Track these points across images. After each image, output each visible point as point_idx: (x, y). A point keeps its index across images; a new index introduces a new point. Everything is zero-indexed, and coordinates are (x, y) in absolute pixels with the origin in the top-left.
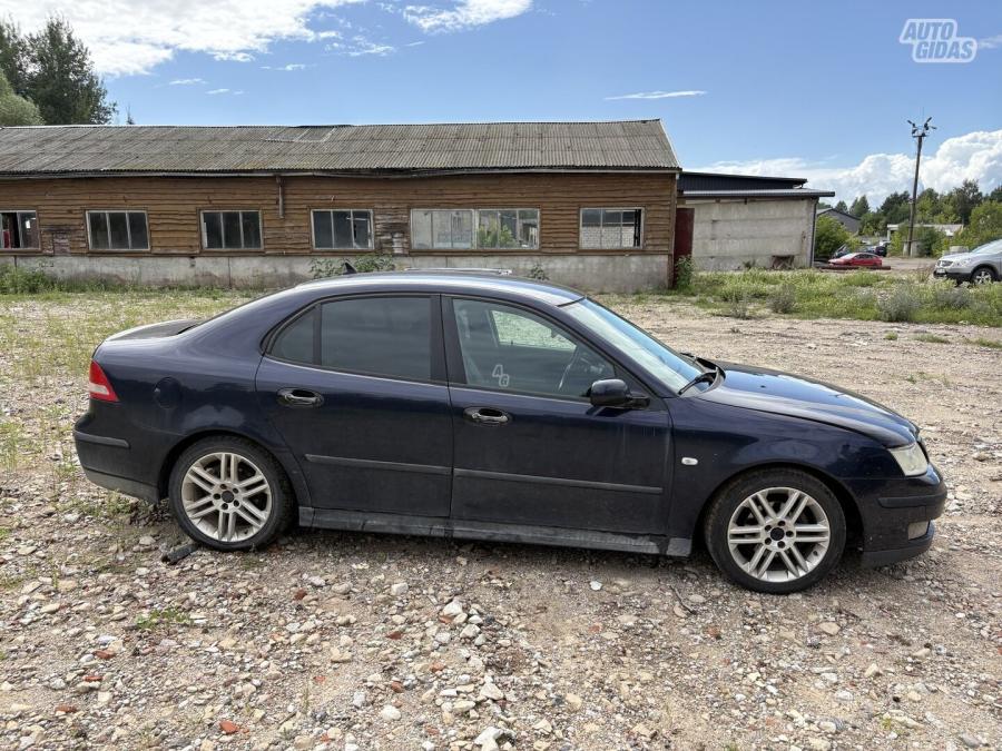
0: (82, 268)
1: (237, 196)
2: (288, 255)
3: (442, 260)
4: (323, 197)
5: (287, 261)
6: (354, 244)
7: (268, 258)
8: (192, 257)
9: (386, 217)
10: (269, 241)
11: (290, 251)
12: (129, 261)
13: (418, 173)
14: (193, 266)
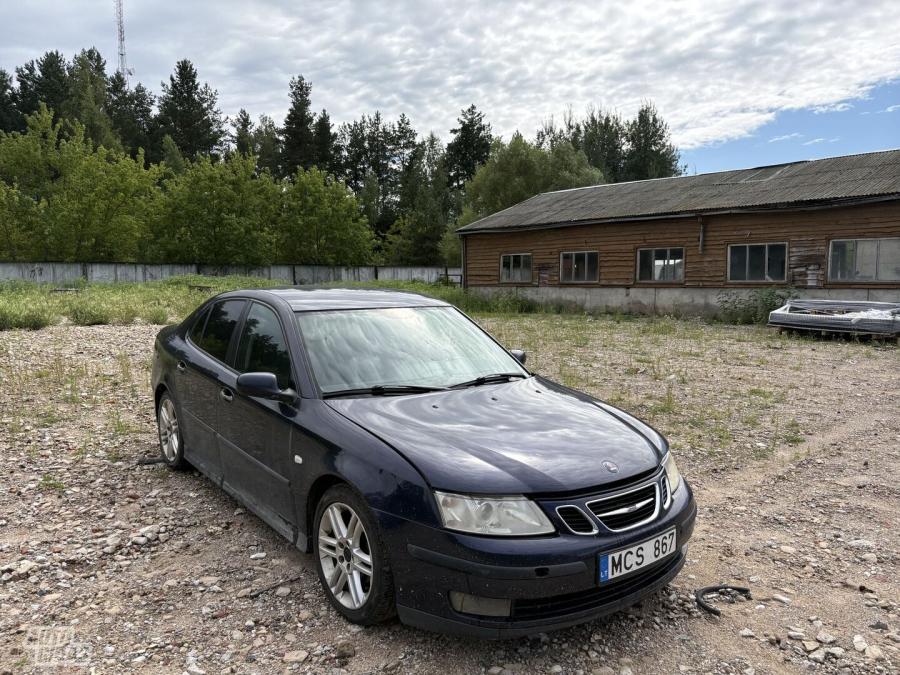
0: (554, 296)
1: (668, 236)
2: (704, 287)
3: (864, 293)
4: (740, 233)
5: (703, 292)
6: (767, 277)
7: (687, 290)
8: (628, 287)
9: (803, 249)
10: (689, 275)
11: (706, 283)
12: (584, 290)
13: (839, 202)
14: (627, 295)
